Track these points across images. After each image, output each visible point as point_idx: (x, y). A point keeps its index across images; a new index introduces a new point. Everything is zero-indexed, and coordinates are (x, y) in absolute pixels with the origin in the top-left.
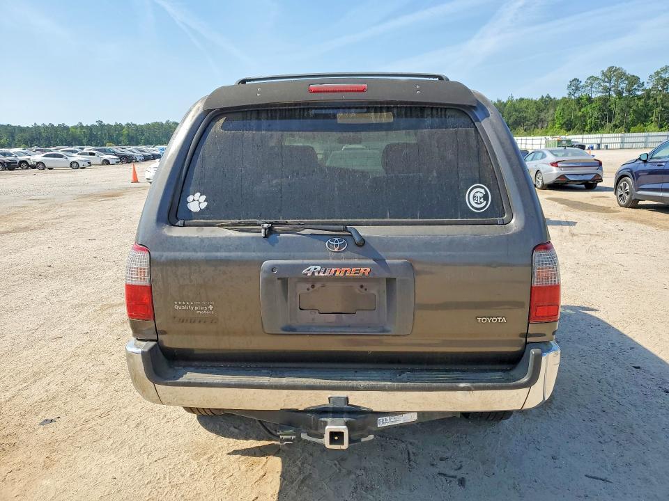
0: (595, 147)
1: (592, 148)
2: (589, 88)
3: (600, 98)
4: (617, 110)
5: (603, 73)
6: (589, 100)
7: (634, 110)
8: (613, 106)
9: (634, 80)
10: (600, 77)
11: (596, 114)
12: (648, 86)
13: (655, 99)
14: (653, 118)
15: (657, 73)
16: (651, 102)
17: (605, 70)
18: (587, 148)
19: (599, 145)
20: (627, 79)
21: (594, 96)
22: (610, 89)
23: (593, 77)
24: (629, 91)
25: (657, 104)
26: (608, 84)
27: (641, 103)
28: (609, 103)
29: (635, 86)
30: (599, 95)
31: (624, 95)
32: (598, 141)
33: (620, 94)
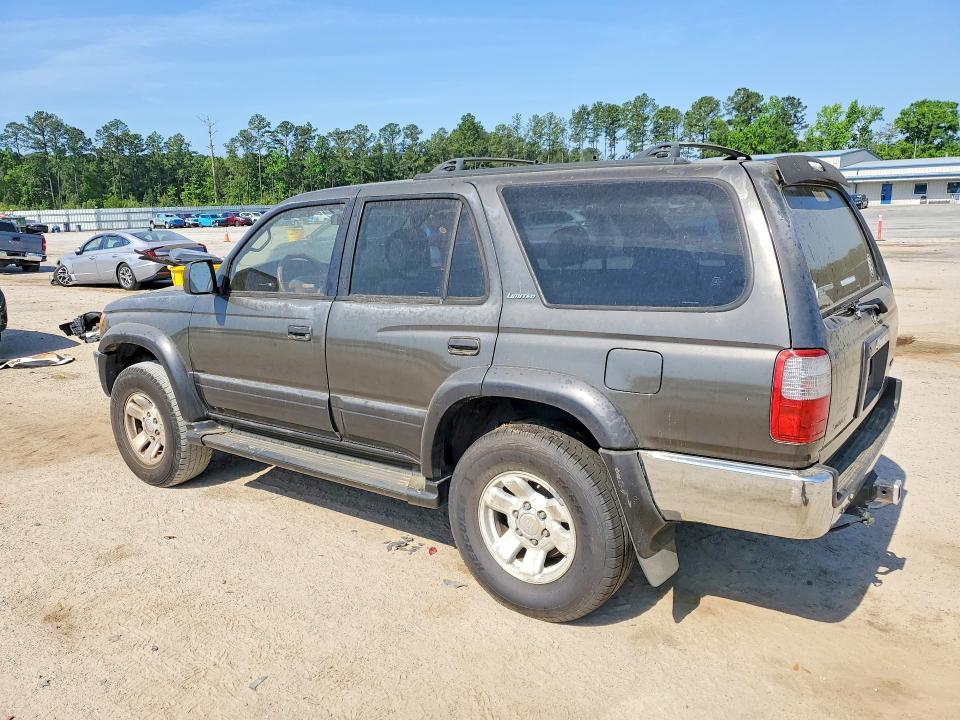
0: (62, 228)
1: (58, 230)
2: (13, 140)
3: (33, 157)
4: (64, 177)
5: (30, 119)
6: (17, 157)
7: (86, 177)
8: (54, 170)
9: (76, 135)
10: (26, 125)
11: (32, 180)
12: (99, 145)
13: (111, 163)
14: (113, 188)
15: (106, 128)
16: (106, 167)
17: (32, 115)
18: (50, 229)
19: (67, 225)
20: (67, 131)
21: (23, 152)
22: (45, 144)
23: (14, 123)
24: (73, 150)
25: (114, 169)
26: (40, 137)
27: (92, 167)
28: (48, 165)
29: (81, 144)
30: (31, 151)
31: (67, 155)
32: (64, 219)
33: (60, 152)
